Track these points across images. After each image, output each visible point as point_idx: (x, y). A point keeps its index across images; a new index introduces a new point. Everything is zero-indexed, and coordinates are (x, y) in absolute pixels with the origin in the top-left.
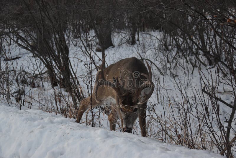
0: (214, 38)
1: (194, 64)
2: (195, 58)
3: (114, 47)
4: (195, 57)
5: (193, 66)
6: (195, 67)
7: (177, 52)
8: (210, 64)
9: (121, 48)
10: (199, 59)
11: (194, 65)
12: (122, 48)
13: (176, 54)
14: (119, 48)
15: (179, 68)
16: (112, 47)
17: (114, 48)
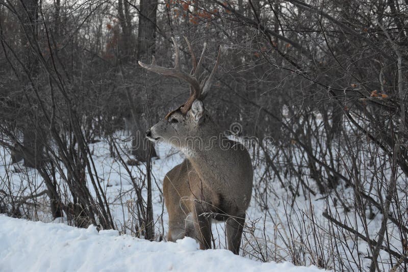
0: (328, 150)
1: (296, 190)
2: (297, 181)
3: (158, 158)
4: (297, 178)
5: (293, 194)
6: (297, 196)
7: (267, 170)
8: (322, 191)
9: (171, 160)
10: (303, 182)
11: (294, 192)
12: (173, 160)
13: (265, 173)
14: (168, 160)
15: (270, 196)
16: (155, 158)
17: (159, 160)
